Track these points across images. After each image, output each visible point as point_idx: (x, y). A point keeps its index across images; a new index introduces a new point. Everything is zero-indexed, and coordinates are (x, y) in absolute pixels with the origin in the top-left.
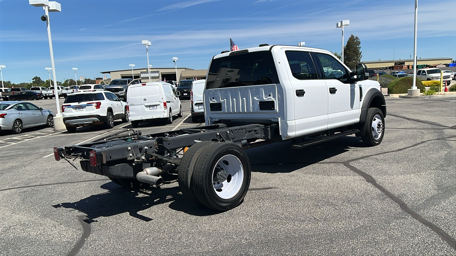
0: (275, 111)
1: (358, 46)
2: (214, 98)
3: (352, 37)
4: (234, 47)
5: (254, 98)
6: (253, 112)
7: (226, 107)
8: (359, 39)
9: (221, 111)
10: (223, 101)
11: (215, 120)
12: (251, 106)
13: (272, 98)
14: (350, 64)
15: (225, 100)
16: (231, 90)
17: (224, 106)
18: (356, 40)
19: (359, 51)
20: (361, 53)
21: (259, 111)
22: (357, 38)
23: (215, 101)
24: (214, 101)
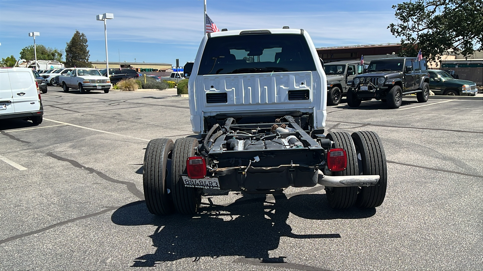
0: (310, 101)
1: (85, 43)
2: (212, 87)
3: (77, 33)
4: (213, 25)
5: (281, 86)
6: (278, 102)
7: (235, 97)
8: (85, 36)
9: (227, 102)
10: (231, 90)
11: (210, 114)
12: (276, 96)
13: (306, 87)
14: (78, 63)
15: (234, 89)
16: (245, 76)
17: (231, 96)
18: (83, 38)
19: (87, 50)
20: (88, 52)
21: (287, 100)
22: (84, 35)
23: (216, 90)
24: (214, 91)
